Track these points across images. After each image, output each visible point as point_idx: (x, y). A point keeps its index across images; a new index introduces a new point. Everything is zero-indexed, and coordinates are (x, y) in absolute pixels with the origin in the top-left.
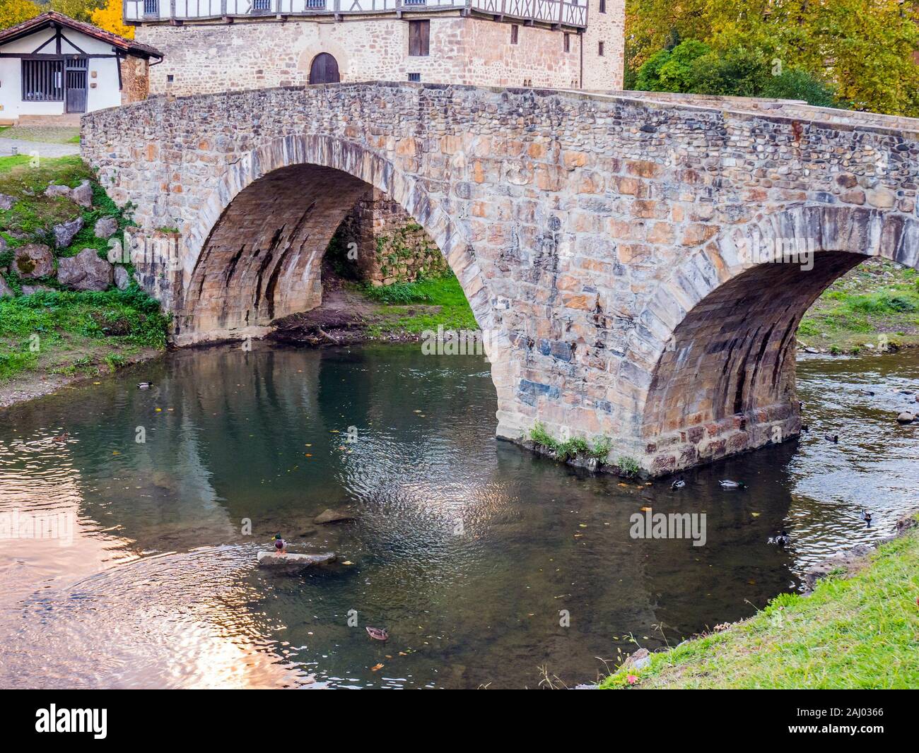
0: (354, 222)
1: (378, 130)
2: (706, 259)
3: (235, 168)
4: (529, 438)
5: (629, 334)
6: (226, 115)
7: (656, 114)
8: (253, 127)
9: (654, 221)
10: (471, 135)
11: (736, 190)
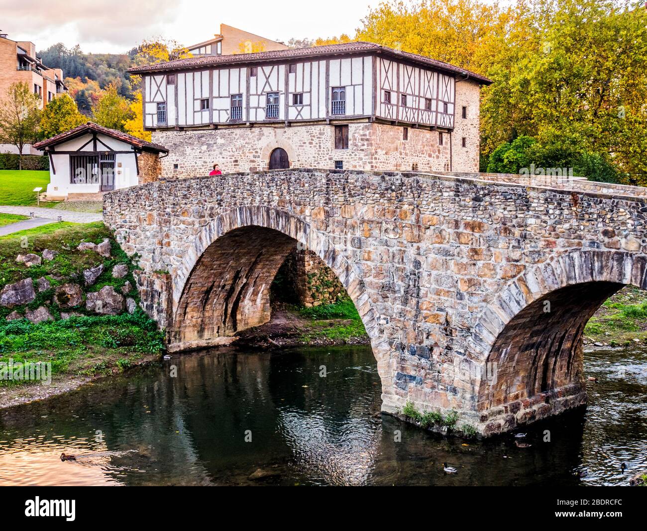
0: (292, 264)
1: (300, 202)
2: (517, 288)
3: (206, 229)
4: (403, 413)
5: (467, 340)
6: (199, 193)
7: (483, 189)
8: (217, 201)
9: (482, 262)
10: (361, 205)
11: (536, 241)
